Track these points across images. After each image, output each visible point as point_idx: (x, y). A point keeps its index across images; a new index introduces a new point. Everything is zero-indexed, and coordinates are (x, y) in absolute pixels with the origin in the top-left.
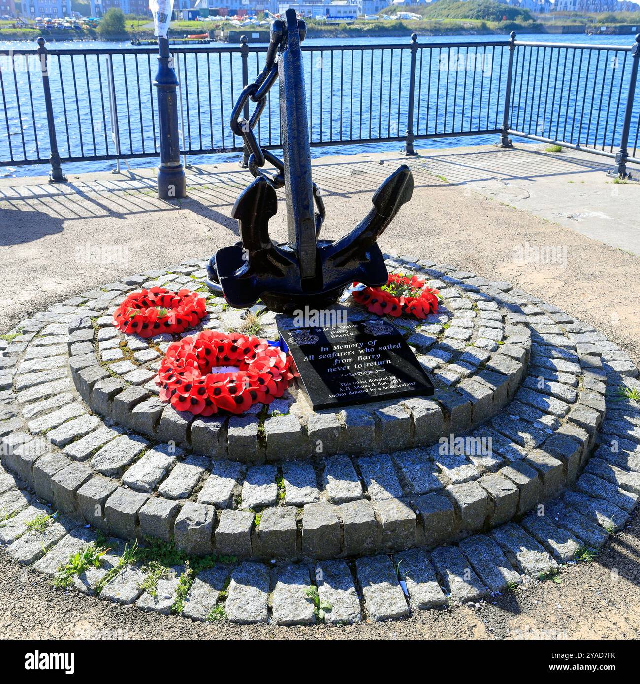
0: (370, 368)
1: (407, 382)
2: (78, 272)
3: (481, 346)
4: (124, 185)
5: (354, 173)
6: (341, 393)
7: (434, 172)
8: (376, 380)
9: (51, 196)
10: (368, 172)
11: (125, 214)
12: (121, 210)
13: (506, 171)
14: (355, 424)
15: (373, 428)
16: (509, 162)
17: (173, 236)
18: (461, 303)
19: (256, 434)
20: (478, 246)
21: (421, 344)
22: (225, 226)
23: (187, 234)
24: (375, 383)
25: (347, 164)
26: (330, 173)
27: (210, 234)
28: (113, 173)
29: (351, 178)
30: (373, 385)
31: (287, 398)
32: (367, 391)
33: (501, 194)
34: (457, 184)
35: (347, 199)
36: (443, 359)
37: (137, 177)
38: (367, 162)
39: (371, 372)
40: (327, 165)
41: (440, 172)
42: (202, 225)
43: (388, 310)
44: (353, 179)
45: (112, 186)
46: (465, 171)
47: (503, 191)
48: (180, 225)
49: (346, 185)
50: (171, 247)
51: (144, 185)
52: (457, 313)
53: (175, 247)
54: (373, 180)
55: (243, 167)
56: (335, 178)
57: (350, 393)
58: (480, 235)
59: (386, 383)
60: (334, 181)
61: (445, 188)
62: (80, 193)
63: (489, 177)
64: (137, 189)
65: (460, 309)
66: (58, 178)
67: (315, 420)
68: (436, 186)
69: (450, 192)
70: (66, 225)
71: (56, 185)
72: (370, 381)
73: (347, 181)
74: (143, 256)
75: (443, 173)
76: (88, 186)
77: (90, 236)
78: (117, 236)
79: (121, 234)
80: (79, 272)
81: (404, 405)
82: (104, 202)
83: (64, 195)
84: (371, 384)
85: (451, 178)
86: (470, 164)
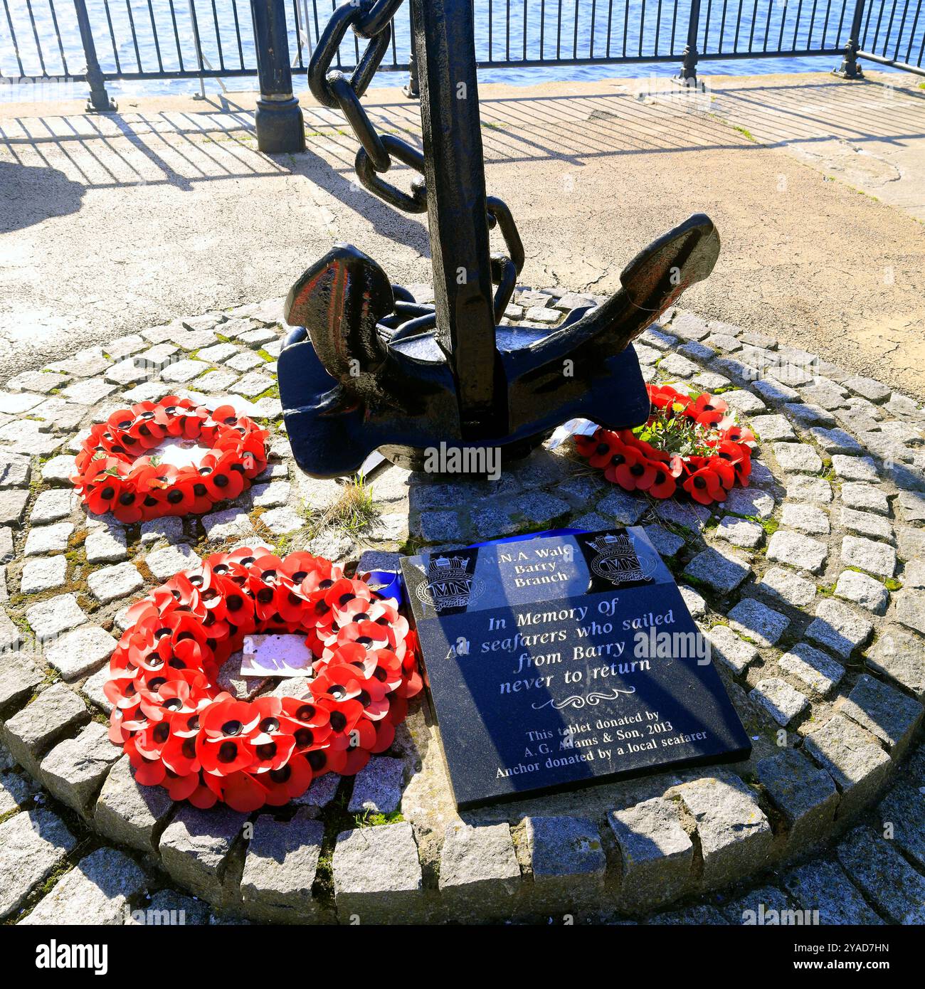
0: (599, 684)
1: (686, 732)
2: (85, 300)
3: (850, 596)
4: (205, 123)
5: (595, 116)
6: (527, 761)
7: (731, 121)
8: (613, 723)
9: (80, 138)
10: (619, 114)
11: (196, 180)
12: (190, 172)
13: (853, 125)
14: (556, 869)
15: (601, 872)
16: (857, 106)
17: (268, 229)
18: (800, 458)
19: (308, 886)
20: (814, 280)
21: (717, 584)
22: (361, 213)
23: (294, 226)
24: (611, 731)
25: (584, 97)
26: (555, 113)
27: (333, 228)
28: (195, 99)
29: (588, 125)
30: (607, 738)
31: (399, 755)
32: (590, 757)
33: (849, 171)
34: (771, 146)
35: (579, 168)
36: (767, 636)
37: (232, 108)
38: (617, 96)
39: (602, 696)
40: (550, 99)
41: (740, 121)
42: (323, 210)
43: (646, 482)
44: (594, 128)
45: (184, 124)
46: (783, 121)
47: (852, 164)
48: (283, 206)
49: (579, 138)
50: (260, 254)
51: (238, 125)
52: (793, 485)
53: (267, 253)
54: (625, 131)
55: (410, 97)
56: (562, 124)
57: (550, 764)
58: (813, 254)
59: (635, 734)
60: (559, 131)
61: (749, 152)
62: (131, 135)
63: (825, 135)
64: (226, 131)
65: (797, 472)
66: (102, 104)
67: (458, 849)
68: (735, 147)
69: (758, 161)
70: (89, 198)
71: (93, 118)
72: (600, 725)
73: (582, 131)
74: (208, 269)
75: (746, 122)
76: (147, 122)
77: (126, 222)
78: (171, 224)
79: (180, 221)
80: (88, 300)
81: (678, 798)
82: (166, 155)
83: (103, 138)
84: (600, 734)
85: (760, 133)
86: (791, 107)
